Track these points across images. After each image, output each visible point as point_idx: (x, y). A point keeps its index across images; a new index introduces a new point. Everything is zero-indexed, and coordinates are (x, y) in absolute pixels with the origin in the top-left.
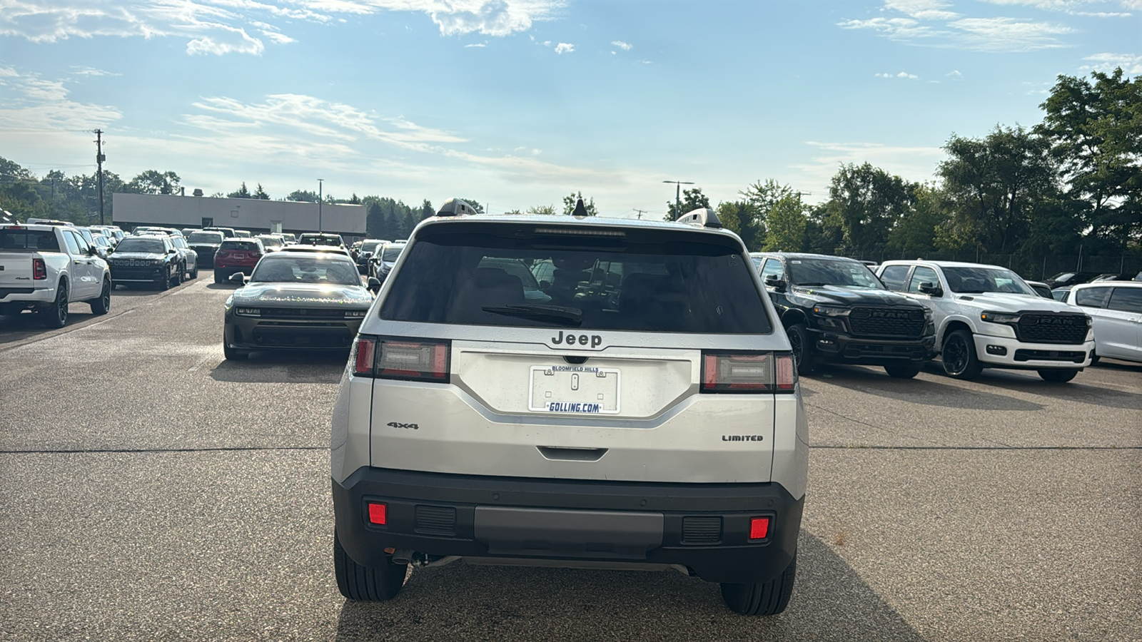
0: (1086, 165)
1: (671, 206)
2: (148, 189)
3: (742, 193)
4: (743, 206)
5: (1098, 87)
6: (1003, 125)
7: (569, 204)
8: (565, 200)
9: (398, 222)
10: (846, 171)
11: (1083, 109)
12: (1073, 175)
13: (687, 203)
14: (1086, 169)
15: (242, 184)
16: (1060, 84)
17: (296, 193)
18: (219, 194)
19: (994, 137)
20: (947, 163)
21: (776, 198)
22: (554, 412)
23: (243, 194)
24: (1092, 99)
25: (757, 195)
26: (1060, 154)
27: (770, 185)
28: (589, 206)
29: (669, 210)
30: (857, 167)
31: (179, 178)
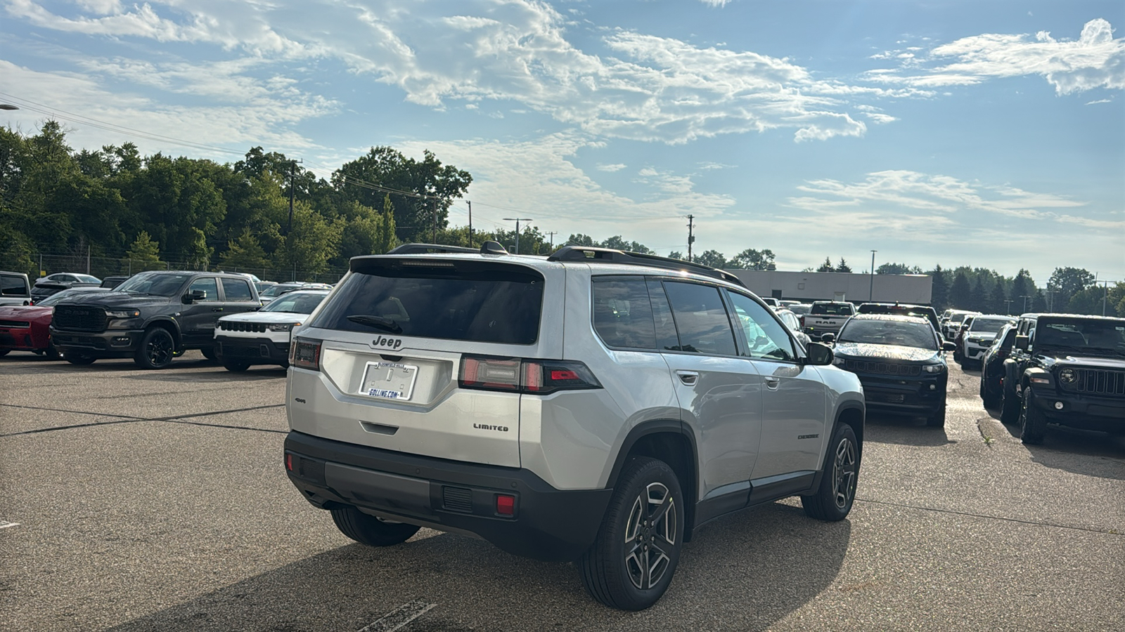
2: (747, 266)
9: (986, 293)
15: (826, 258)
17: (885, 266)
18: (809, 269)
22: (371, 396)
23: (826, 269)
31: (774, 255)
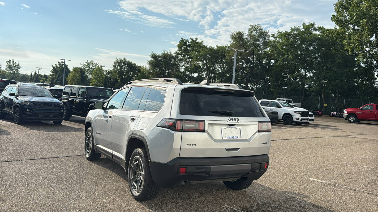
0: (188, 64)
1: (53, 67)
3: (81, 64)
4: (81, 69)
5: (191, 42)
6: (166, 51)
7: (8, 64)
8: (7, 62)
10: (118, 60)
11: (187, 48)
12: (184, 67)
13: (59, 66)
14: (188, 65)
16: (181, 40)
19: (163, 54)
20: (150, 61)
21: (93, 67)
22: (229, 139)
24: (189, 45)
25: (87, 65)
26: (181, 60)
27: (91, 62)
28: (17, 65)
29: (53, 68)
30: (122, 59)
